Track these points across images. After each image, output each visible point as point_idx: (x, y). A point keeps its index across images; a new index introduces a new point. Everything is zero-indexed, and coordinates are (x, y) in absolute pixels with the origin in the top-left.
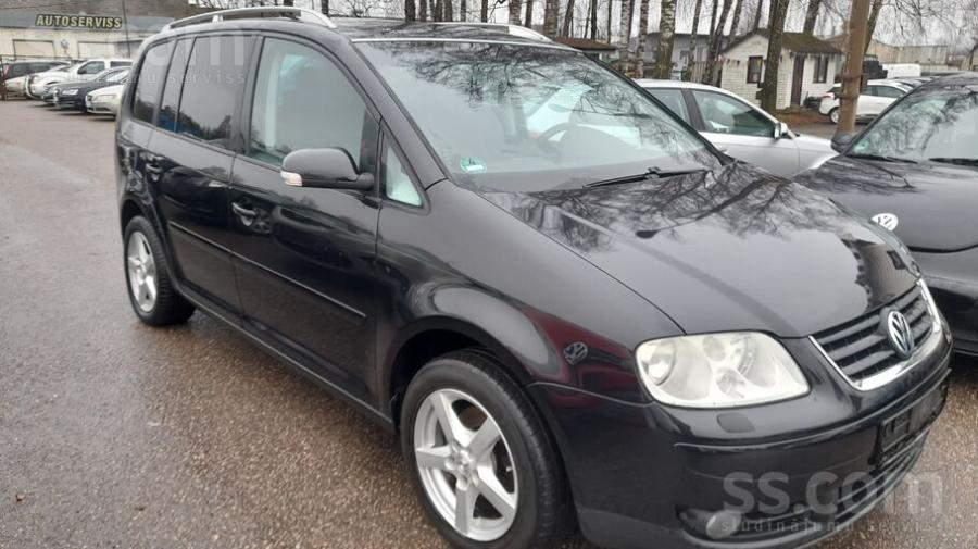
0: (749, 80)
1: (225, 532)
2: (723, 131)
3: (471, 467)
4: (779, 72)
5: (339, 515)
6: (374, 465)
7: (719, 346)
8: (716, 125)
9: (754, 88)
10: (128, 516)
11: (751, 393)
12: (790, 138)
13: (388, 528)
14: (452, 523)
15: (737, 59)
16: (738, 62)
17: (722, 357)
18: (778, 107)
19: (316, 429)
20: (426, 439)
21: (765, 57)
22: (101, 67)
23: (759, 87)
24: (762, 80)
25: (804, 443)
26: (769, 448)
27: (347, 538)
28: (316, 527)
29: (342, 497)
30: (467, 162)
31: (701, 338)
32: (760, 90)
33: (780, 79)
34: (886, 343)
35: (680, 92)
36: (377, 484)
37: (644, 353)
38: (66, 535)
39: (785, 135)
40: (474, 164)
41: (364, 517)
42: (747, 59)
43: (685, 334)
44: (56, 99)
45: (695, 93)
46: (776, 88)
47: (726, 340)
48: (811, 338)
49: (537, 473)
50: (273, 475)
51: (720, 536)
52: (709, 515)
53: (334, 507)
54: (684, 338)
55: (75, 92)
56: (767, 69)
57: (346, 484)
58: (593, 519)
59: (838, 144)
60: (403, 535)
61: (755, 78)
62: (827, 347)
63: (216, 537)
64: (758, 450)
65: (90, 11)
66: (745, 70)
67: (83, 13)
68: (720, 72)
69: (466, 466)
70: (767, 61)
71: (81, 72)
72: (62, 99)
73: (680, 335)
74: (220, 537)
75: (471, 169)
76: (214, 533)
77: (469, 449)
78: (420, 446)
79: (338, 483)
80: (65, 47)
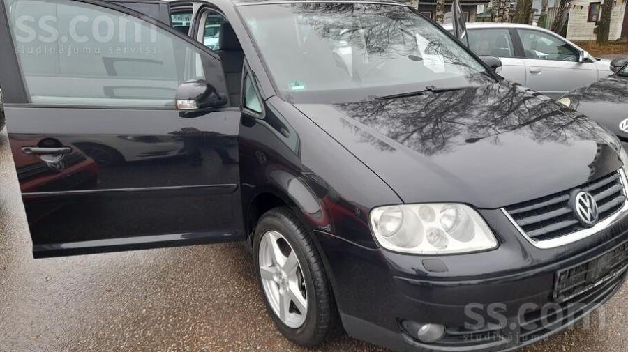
0: (589, 20)
1: (150, 308)
2: (543, 58)
3: (286, 281)
4: (612, 14)
5: (218, 304)
6: (249, 274)
7: (432, 212)
8: (539, 53)
9: (593, 26)
10: (101, 294)
11: (454, 246)
12: (592, 62)
13: (244, 314)
14: (279, 315)
15: (580, 5)
16: (582, 7)
17: (432, 220)
18: (610, 38)
19: (222, 250)
20: (266, 261)
21: (602, 3)
23: (596, 25)
24: (599, 20)
25: (511, 279)
26: (479, 284)
27: (218, 318)
28: (202, 310)
29: (222, 292)
30: (293, 84)
31: (418, 206)
32: (597, 27)
33: (612, 18)
34: (572, 215)
35: (507, 31)
36: (246, 287)
37: (376, 215)
38: (65, 302)
39: (586, 60)
40: (298, 85)
41: (232, 306)
42: (589, 5)
43: (404, 203)
45: (519, 31)
46: (609, 25)
47: (437, 208)
48: (503, 209)
49: (316, 288)
50: (188, 276)
51: (429, 340)
53: (217, 299)
54: (403, 206)
56: (603, 12)
57: (228, 284)
58: (350, 322)
59: (615, 67)
60: (252, 320)
61: (594, 18)
62: (515, 216)
63: (144, 311)
64: (469, 284)
66: (587, 12)
68: (568, 15)
69: (283, 280)
70: (603, 6)
73: (400, 204)
74: (146, 312)
75: (295, 88)
76: (144, 308)
77: (283, 269)
78: (262, 265)
79: (223, 284)
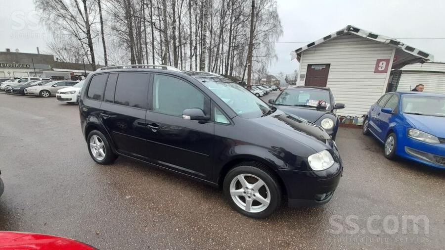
22: (27, 80)
44: (12, 91)
52: (322, 195)
55: (19, 88)
65: (17, 62)
67: (14, 63)
71: (19, 82)
72: (14, 91)
80: (9, 74)
